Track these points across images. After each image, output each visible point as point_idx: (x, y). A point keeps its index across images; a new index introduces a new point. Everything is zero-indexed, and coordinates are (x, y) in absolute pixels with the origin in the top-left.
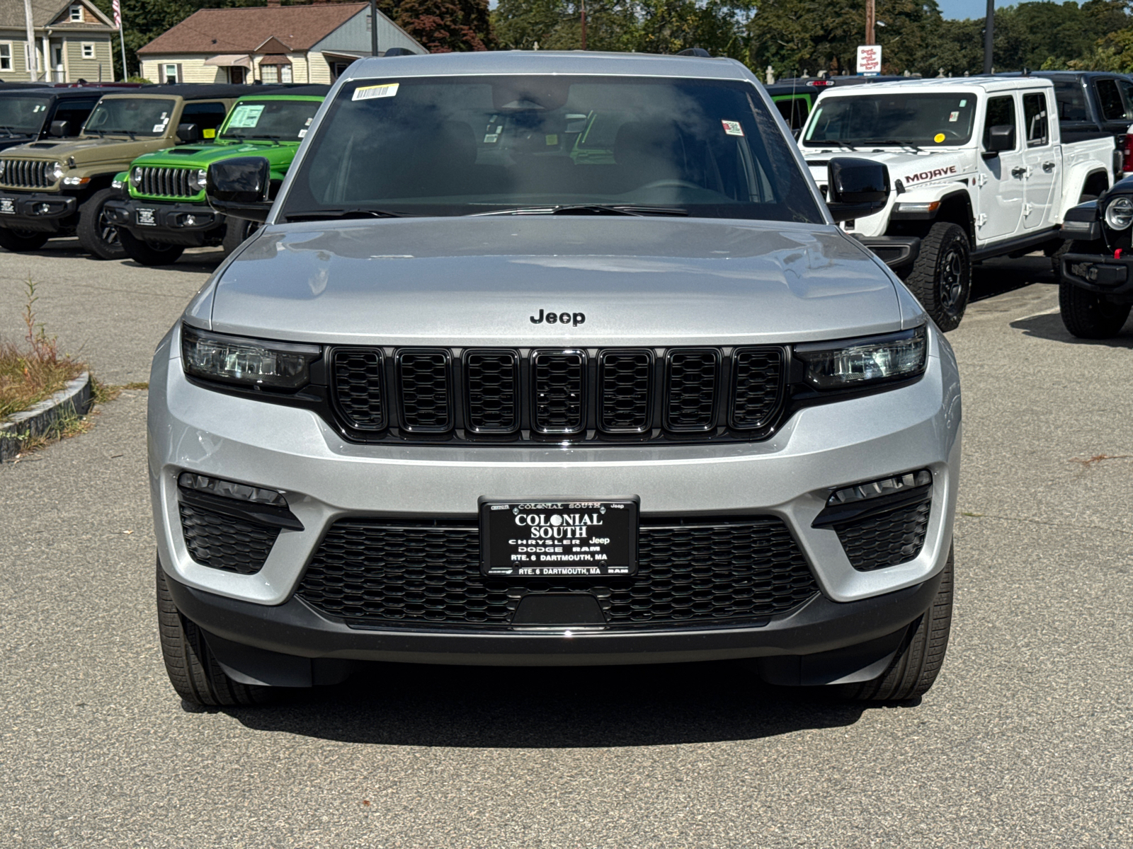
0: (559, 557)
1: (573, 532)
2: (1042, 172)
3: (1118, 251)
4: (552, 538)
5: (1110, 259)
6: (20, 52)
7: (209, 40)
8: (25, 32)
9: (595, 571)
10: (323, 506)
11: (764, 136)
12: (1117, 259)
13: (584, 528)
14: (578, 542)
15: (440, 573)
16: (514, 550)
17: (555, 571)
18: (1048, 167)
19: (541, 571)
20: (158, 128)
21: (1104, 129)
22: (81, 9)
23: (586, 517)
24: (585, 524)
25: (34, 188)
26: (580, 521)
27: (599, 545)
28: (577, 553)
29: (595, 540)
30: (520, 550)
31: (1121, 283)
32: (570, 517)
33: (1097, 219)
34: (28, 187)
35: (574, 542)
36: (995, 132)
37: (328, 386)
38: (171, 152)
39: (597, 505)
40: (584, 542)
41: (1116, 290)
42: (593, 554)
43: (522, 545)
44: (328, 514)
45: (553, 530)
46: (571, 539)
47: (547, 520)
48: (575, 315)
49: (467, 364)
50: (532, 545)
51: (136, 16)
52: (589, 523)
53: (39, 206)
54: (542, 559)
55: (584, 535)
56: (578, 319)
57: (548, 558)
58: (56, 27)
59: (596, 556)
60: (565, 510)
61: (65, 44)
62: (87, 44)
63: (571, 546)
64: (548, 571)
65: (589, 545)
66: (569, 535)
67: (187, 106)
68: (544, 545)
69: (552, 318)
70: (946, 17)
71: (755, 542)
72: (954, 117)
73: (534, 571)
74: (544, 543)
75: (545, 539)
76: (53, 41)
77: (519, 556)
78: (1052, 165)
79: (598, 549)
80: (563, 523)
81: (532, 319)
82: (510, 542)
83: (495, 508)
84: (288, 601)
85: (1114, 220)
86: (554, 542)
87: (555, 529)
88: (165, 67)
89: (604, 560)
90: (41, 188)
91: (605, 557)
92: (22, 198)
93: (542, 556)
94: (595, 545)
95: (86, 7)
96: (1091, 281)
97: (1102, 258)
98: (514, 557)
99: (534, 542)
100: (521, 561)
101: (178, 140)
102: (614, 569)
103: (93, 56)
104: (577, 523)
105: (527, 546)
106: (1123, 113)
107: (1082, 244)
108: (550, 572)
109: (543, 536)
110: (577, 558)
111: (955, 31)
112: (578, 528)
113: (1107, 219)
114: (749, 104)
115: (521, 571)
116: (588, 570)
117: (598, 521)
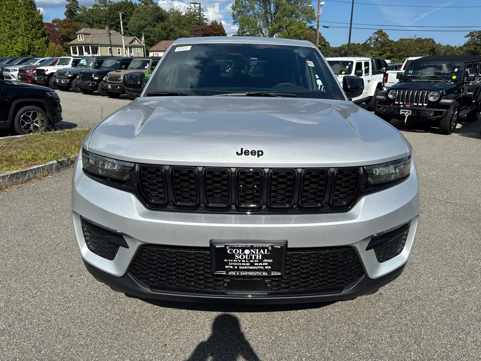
0: (248, 267)
1: (255, 257)
2: (367, 82)
3: (392, 104)
4: (245, 259)
5: (390, 107)
6: (122, 50)
7: (164, 48)
8: (123, 46)
9: (265, 274)
10: (136, 240)
11: (321, 67)
12: (391, 106)
13: (260, 255)
14: (257, 261)
15: (192, 270)
16: (227, 264)
17: (246, 273)
18: (369, 81)
19: (240, 273)
20: (146, 67)
21: (378, 72)
22: (136, 40)
23: (262, 250)
24: (261, 253)
25: (116, 82)
26: (259, 253)
27: (267, 262)
28: (257, 266)
29: (265, 260)
30: (229, 264)
31: (392, 113)
32: (254, 251)
33: (386, 95)
34: (114, 82)
35: (255, 261)
36: (358, 72)
37: (138, 183)
38: (148, 73)
39: (267, 245)
40: (260, 261)
41: (391, 115)
42: (264, 266)
43: (231, 262)
44: (139, 244)
45: (245, 256)
46: (254, 260)
47: (243, 251)
48: (258, 151)
49: (205, 175)
50: (235, 262)
51: (149, 42)
52: (263, 253)
53: (117, 87)
54: (240, 268)
55: (260, 258)
56: (260, 154)
57: (243, 268)
58: (131, 45)
59: (266, 267)
60: (252, 248)
61: (133, 49)
62: (138, 49)
63: (254, 263)
64: (242, 273)
65: (263, 263)
66: (253, 258)
67: (153, 62)
68: (241, 262)
69: (247, 153)
70: (331, 46)
71: (339, 258)
72: (347, 67)
73: (236, 273)
74: (241, 261)
75: (242, 260)
76: (130, 48)
77: (229, 267)
78: (370, 81)
79: (267, 264)
80: (250, 253)
81: (237, 153)
82: (225, 260)
83: (217, 247)
84: (125, 275)
85: (391, 96)
86: (246, 261)
87: (247, 256)
88: (154, 54)
89: (269, 269)
90: (118, 82)
91: (270, 267)
92: (113, 85)
93: (240, 267)
94: (265, 262)
95: (137, 40)
96: (384, 112)
97: (387, 106)
98: (226, 267)
99: (236, 261)
100: (230, 268)
101: (151, 70)
102: (274, 273)
103: (139, 52)
104: (257, 253)
105: (233, 262)
106: (382, 68)
107: (381, 102)
108: (244, 273)
109: (240, 258)
110: (256, 268)
111: (333, 49)
112: (257, 255)
113: (389, 96)
114: (315, 55)
115: (230, 273)
116: (262, 273)
117: (267, 252)
